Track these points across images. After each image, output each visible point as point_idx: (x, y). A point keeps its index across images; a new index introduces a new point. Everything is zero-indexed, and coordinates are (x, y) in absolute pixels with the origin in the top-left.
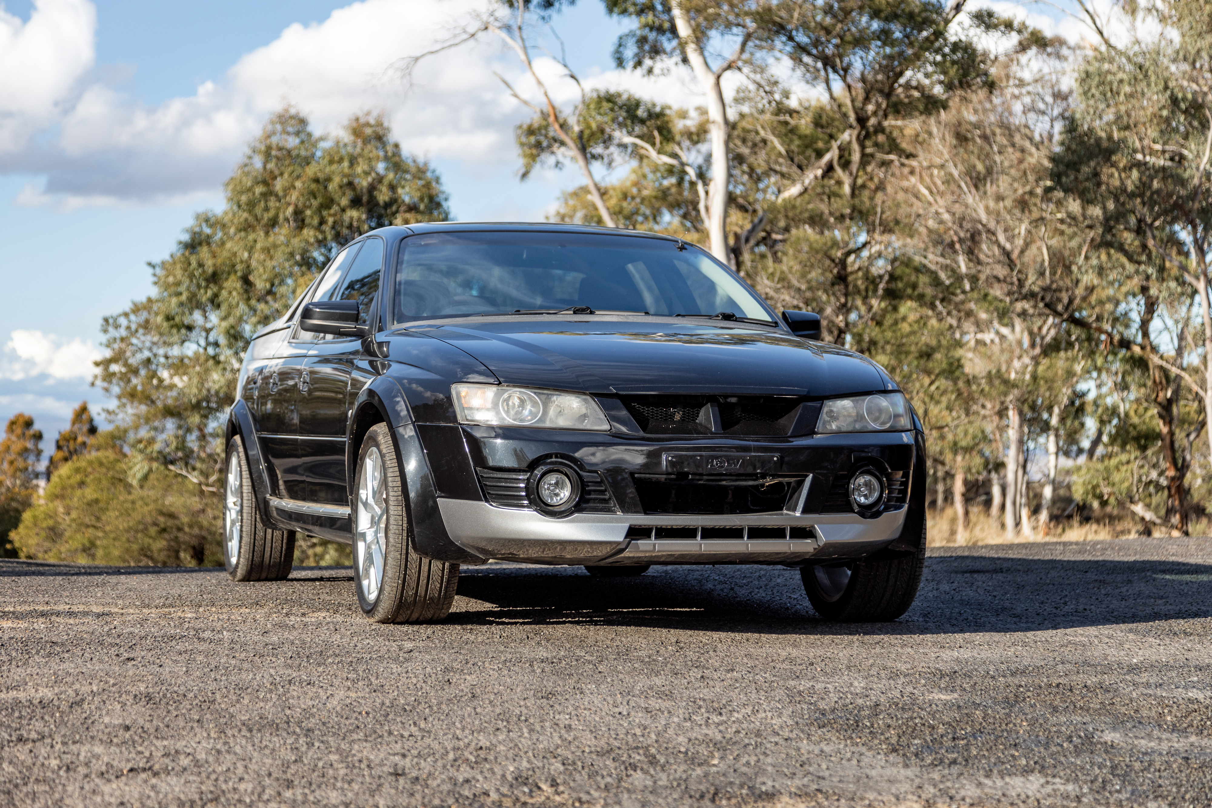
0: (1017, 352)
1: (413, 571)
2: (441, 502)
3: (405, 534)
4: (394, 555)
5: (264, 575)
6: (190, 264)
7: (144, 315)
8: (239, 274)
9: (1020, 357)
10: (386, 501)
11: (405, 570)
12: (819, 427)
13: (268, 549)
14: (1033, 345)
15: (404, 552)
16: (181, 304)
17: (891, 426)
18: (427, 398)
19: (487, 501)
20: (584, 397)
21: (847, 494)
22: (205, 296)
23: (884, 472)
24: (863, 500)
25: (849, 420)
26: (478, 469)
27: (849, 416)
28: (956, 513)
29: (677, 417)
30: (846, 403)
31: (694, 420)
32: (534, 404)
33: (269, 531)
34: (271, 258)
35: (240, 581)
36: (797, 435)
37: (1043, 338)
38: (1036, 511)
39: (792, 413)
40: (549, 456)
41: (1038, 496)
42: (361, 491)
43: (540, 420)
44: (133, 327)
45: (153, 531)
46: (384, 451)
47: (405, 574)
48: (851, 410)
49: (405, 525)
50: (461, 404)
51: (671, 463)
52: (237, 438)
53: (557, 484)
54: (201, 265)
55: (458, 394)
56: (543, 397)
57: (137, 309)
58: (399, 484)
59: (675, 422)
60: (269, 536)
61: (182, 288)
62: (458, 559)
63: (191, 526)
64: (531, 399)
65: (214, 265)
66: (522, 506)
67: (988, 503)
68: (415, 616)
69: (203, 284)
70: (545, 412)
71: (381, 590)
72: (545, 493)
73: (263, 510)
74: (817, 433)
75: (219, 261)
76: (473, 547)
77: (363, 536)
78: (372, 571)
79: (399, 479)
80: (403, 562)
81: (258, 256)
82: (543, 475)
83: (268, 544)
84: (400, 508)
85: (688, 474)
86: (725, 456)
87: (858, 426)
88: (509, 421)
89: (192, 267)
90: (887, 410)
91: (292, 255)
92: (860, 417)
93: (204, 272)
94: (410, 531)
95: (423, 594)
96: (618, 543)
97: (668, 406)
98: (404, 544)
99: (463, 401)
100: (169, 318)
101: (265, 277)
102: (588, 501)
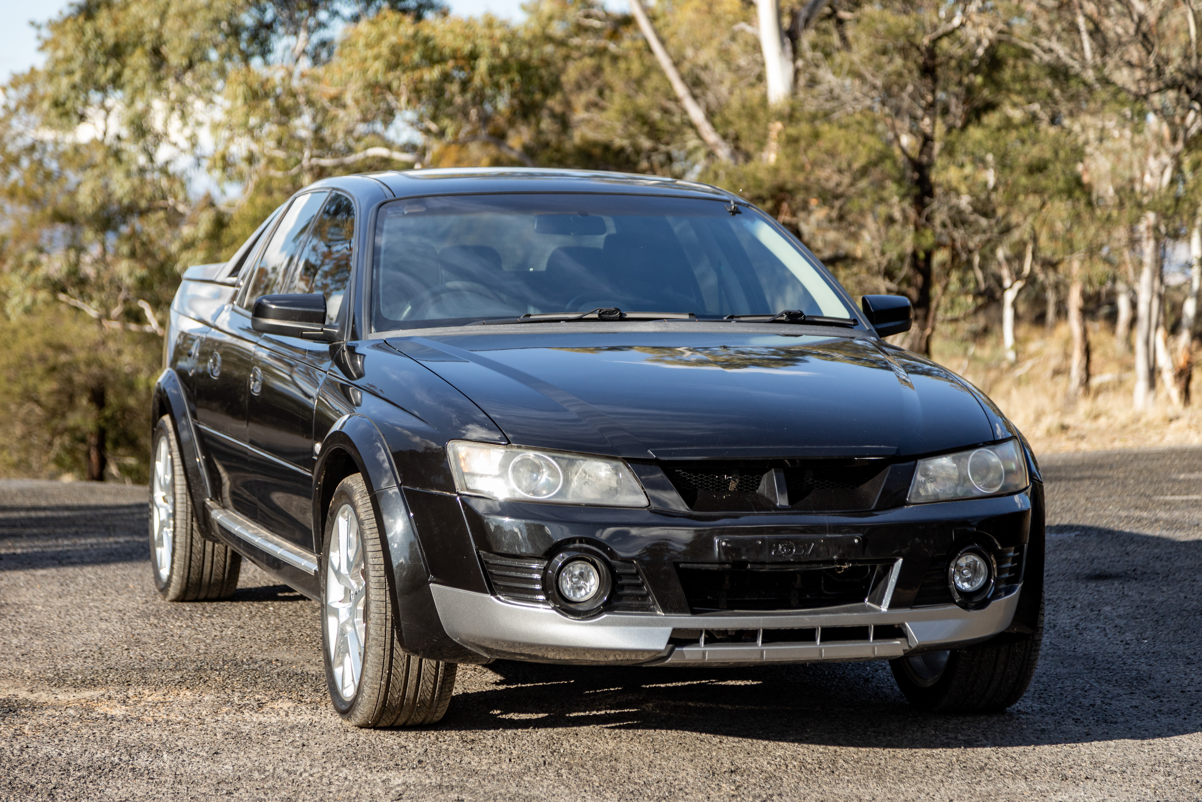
0: (1154, 147)
1: (399, 669)
2: (435, 588)
3: (389, 625)
4: (376, 652)
5: (202, 595)
6: (83, 34)
7: (26, 90)
8: (148, 47)
9: (1157, 155)
10: (365, 573)
11: (390, 669)
12: (911, 496)
13: (208, 565)
14: (1174, 139)
15: (388, 646)
16: (74, 87)
17: (1003, 488)
18: (416, 444)
19: (493, 593)
20: (615, 463)
21: (946, 579)
22: (105, 75)
23: (992, 549)
24: (966, 586)
25: (949, 484)
26: (482, 552)
27: (949, 478)
28: (1070, 331)
29: (732, 486)
30: (945, 461)
31: (754, 490)
32: (553, 472)
33: (209, 544)
34: (189, 26)
35: (172, 601)
36: (883, 506)
37: (1187, 130)
38: (1174, 330)
39: (876, 478)
40: (572, 540)
41: (1177, 308)
42: (332, 554)
43: (560, 494)
44: (12, 105)
45: (39, 369)
46: (362, 516)
47: (389, 674)
48: (951, 471)
49: (389, 614)
50: (459, 469)
51: (725, 550)
52: (166, 418)
53: (581, 574)
54: (98, 34)
55: (456, 455)
56: (564, 463)
57: (16, 82)
58: (382, 561)
59: (730, 492)
60: (209, 548)
61: (75, 65)
62: (455, 657)
63: (89, 364)
64: (550, 467)
65: (116, 35)
66: (537, 602)
67: (1112, 317)
68: (401, 721)
69: (102, 59)
70: (567, 481)
71: (359, 690)
72: (566, 586)
73: (201, 518)
74: (908, 504)
75: (122, 29)
76: (474, 644)
77: (336, 612)
78: (347, 660)
79: (381, 554)
80: (387, 659)
81: (172, 23)
82: (565, 564)
83: (208, 558)
84: (382, 592)
85: (746, 563)
86: (792, 540)
87: (960, 492)
88: (521, 494)
89: (86, 39)
90: (997, 467)
91: (216, 22)
92: (963, 479)
93: (102, 44)
94: (396, 622)
95: (412, 696)
96: (659, 652)
97: (721, 474)
98: (389, 636)
99: (462, 464)
100: (56, 104)
101: (181, 50)
102: (620, 598)
